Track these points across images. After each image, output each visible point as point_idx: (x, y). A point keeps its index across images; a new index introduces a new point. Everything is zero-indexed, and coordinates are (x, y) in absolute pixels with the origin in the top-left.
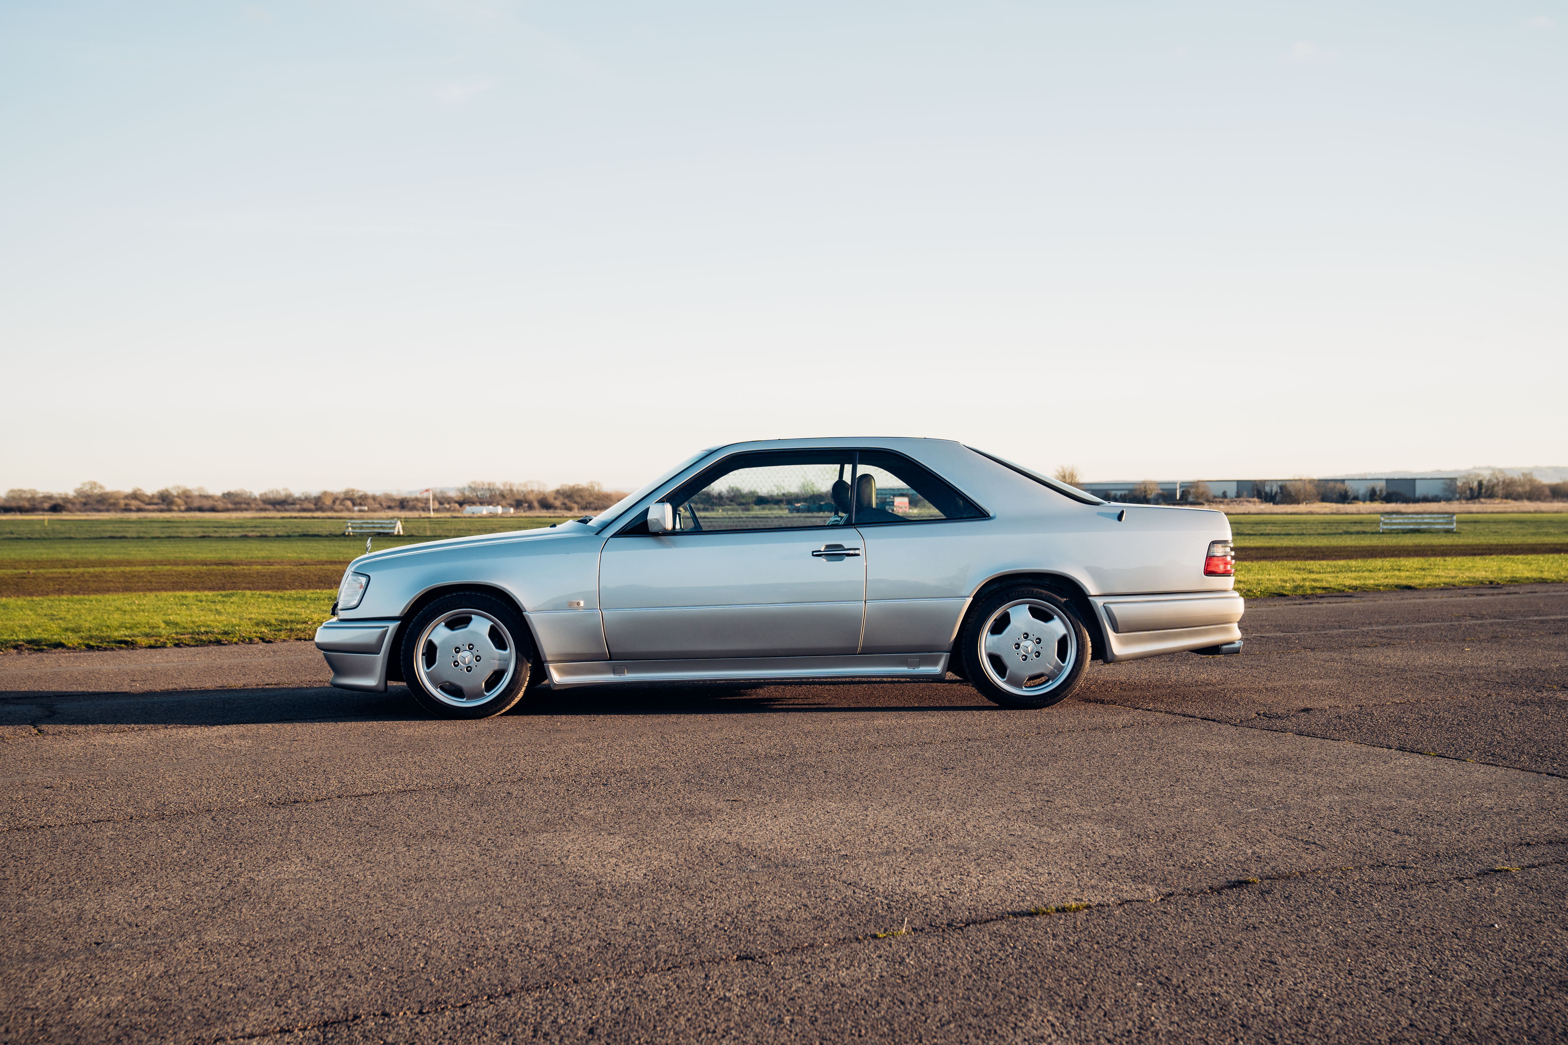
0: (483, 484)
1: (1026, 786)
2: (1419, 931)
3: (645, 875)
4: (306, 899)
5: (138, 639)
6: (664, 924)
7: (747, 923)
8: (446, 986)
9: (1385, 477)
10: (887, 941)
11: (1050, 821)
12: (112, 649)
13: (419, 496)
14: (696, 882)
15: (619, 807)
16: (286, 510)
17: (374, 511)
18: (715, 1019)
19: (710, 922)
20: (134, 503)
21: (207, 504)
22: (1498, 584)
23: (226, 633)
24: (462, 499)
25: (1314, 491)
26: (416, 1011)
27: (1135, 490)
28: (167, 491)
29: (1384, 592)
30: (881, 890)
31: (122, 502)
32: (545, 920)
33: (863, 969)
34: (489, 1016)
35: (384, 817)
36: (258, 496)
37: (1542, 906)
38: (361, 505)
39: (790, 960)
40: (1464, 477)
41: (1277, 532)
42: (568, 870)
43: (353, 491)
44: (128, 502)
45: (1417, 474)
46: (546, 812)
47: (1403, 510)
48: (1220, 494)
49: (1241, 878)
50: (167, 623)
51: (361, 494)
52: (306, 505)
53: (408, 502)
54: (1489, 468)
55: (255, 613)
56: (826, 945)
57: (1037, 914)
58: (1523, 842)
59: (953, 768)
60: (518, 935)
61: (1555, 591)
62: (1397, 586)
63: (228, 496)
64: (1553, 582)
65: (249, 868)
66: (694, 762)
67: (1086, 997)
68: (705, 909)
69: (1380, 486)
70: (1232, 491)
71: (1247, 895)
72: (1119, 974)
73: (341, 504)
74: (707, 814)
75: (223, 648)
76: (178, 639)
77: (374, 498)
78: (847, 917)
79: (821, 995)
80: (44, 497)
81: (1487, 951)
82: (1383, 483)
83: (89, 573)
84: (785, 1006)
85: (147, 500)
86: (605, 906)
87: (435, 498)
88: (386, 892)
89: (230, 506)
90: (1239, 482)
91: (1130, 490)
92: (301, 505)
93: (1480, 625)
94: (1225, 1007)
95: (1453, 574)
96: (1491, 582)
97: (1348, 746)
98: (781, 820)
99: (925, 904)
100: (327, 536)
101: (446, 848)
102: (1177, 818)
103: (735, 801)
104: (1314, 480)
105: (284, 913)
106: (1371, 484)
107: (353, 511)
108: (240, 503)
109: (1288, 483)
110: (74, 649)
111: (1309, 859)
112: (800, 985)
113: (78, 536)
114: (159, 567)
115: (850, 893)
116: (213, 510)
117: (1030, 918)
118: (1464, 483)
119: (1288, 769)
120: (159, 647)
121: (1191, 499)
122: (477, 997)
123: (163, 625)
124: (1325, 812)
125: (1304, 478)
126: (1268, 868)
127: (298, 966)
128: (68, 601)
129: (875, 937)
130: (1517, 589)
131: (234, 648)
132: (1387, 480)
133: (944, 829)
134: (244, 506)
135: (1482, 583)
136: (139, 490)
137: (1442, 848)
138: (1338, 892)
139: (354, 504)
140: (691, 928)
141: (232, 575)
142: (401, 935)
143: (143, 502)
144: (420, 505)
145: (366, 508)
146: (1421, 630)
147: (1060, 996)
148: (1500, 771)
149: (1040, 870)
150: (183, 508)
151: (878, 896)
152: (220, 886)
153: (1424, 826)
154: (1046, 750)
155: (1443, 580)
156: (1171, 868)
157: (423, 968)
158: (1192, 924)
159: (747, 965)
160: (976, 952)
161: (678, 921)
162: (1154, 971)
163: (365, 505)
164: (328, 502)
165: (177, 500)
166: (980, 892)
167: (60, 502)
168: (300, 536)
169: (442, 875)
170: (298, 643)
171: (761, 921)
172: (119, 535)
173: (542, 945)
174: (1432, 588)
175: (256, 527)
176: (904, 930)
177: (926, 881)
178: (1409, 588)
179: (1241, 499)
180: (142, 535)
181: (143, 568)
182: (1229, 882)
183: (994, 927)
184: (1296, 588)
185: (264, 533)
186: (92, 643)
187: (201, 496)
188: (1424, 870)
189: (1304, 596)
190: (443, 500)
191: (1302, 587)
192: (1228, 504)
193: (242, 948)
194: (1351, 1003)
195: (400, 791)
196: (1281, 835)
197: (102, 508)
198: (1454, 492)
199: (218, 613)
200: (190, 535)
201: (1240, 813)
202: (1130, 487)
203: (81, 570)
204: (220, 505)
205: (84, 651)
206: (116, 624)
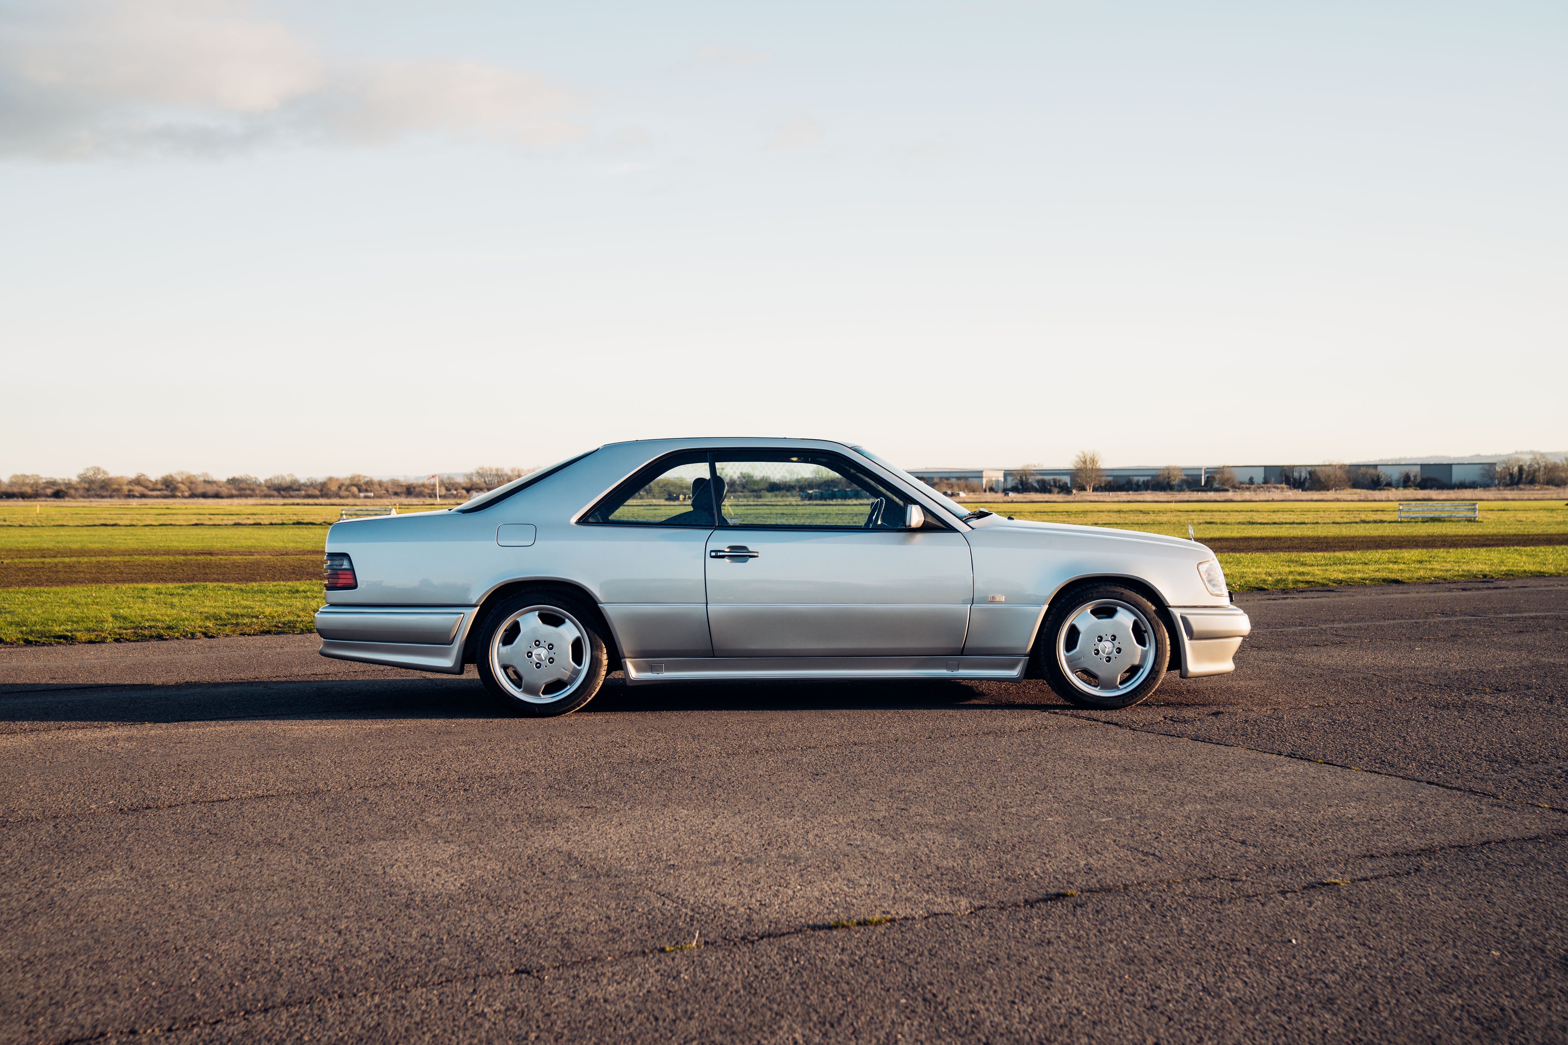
0: (491, 470)
1: (889, 794)
2: (1213, 947)
3: (462, 885)
4: (109, 910)
5: (78, 634)
6: (457, 936)
7: (541, 936)
8: (208, 1002)
9: (1419, 462)
10: (673, 954)
11: (896, 830)
12: (51, 644)
13: (426, 482)
14: (510, 892)
15: (469, 814)
16: (292, 497)
17: (380, 497)
18: (461, 1036)
19: (504, 934)
20: (138, 489)
21: (211, 489)
22: (1492, 577)
23: (170, 628)
24: (469, 485)
25: (1344, 476)
26: (165, 1028)
27: (1159, 476)
28: (171, 476)
29: (1370, 586)
30: (692, 902)
31: (126, 488)
32: (340, 933)
33: (634, 983)
34: (236, 1033)
35: (228, 824)
36: (263, 482)
37: (1352, 921)
38: (367, 491)
39: (566, 974)
40: (1504, 462)
41: (1291, 521)
42: (387, 879)
43: (359, 476)
44: (131, 487)
45: (1455, 458)
46: (394, 818)
47: (1434, 497)
48: (1247, 480)
49: (1062, 891)
50: (115, 617)
51: (367, 479)
52: (311, 491)
53: (414, 488)
54: (1532, 452)
55: (210, 606)
56: (609, 958)
57: (836, 927)
58: (1368, 854)
59: (824, 774)
60: (305, 948)
61: (1546, 586)
62: (1384, 580)
63: (233, 481)
64: (1551, 575)
65: (66, 878)
66: (567, 766)
67: (842, 1015)
68: (505, 921)
69: (1415, 471)
70: (1259, 477)
71: (1059, 909)
72: (888, 990)
73: (346, 490)
74: (553, 821)
75: (164, 644)
76: (120, 634)
77: (380, 484)
78: (645, 929)
79: (579, 1011)
80: (47, 483)
81: (1272, 967)
82: (1418, 468)
83: (63, 563)
84: (537, 1021)
85: (151, 486)
86: (406, 918)
87: (442, 483)
88: (193, 903)
89: (234, 492)
90: (1266, 468)
91: (1152, 476)
92: (306, 491)
93: (1447, 623)
94: (977, 1025)
95: (1449, 566)
96: (1485, 576)
97: (1239, 752)
98: (625, 828)
99: (729, 916)
100: (321, 524)
101: (276, 856)
102: (1025, 828)
103: (588, 807)
104: (1345, 465)
105: (79, 925)
106: (1405, 470)
107: (359, 498)
108: (244, 489)
109: (1317, 469)
110: (11, 644)
111: (1140, 870)
112: (563, 1000)
113: (71, 523)
114: (136, 557)
115: (659, 904)
116: (217, 496)
117: (827, 931)
118: (1504, 468)
119: (1164, 776)
120: (98, 642)
121: (1216, 485)
122: (234, 1013)
123: (110, 619)
124: (1180, 821)
125: (1334, 463)
126: (1094, 880)
127: (67, 981)
128: (26, 593)
129: (662, 950)
130: (1509, 584)
131: (174, 644)
132: (1422, 465)
133: (784, 838)
134: (248, 492)
135: (1475, 576)
136: (142, 475)
137: (1281, 860)
138: (1152, 907)
139: (360, 491)
140: (482, 941)
141: (207, 565)
142: (187, 948)
143: (146, 487)
144: (427, 491)
145: (372, 494)
146: (1382, 628)
147: (817, 1012)
148: (1380, 779)
149: (862, 881)
150: (186, 494)
151: (686, 908)
152: (27, 897)
153: (1274, 837)
154: (927, 756)
155: (1436, 573)
156: (996, 880)
157: (194, 983)
158: (988, 938)
159: (521, 979)
160: (756, 967)
161: (472, 933)
162: (924, 987)
163: (371, 491)
164: (334, 488)
165: (180, 485)
166: (791, 903)
167: (63, 488)
168: (294, 524)
169: (257, 885)
170: (241, 638)
171: (556, 933)
172: (112, 522)
173: (325, 958)
174: (1421, 582)
175: (253, 514)
176: (695, 943)
177: (741, 893)
178: (1396, 582)
179: (1269, 485)
180: (134, 523)
181: (118, 559)
182: (1047, 895)
183: (785, 941)
184: (1278, 581)
185: (259, 521)
186: (30, 638)
187: (205, 481)
188: (1253, 883)
189: (1284, 591)
190: (450, 487)
191: (1284, 580)
192: (1255, 491)
193: (19, 963)
194: (1107, 1022)
195: (258, 797)
196: (1124, 846)
197: (105, 494)
198: (1492, 478)
199: (172, 606)
200: (184, 523)
201: (1092, 822)
202: (1154, 473)
203: (56, 560)
204: (224, 491)
205: (21, 646)
206: (63, 617)
